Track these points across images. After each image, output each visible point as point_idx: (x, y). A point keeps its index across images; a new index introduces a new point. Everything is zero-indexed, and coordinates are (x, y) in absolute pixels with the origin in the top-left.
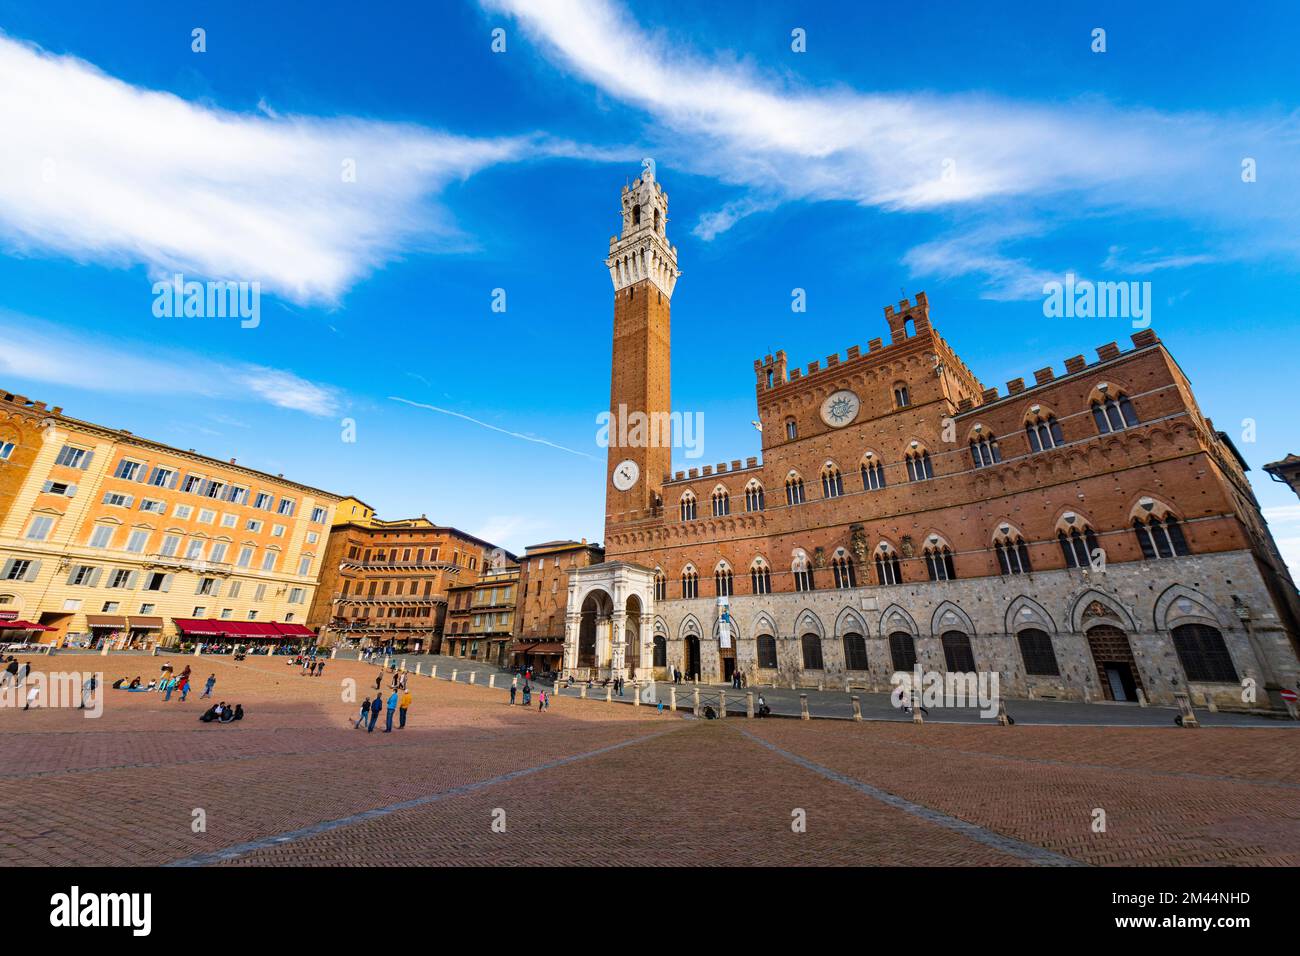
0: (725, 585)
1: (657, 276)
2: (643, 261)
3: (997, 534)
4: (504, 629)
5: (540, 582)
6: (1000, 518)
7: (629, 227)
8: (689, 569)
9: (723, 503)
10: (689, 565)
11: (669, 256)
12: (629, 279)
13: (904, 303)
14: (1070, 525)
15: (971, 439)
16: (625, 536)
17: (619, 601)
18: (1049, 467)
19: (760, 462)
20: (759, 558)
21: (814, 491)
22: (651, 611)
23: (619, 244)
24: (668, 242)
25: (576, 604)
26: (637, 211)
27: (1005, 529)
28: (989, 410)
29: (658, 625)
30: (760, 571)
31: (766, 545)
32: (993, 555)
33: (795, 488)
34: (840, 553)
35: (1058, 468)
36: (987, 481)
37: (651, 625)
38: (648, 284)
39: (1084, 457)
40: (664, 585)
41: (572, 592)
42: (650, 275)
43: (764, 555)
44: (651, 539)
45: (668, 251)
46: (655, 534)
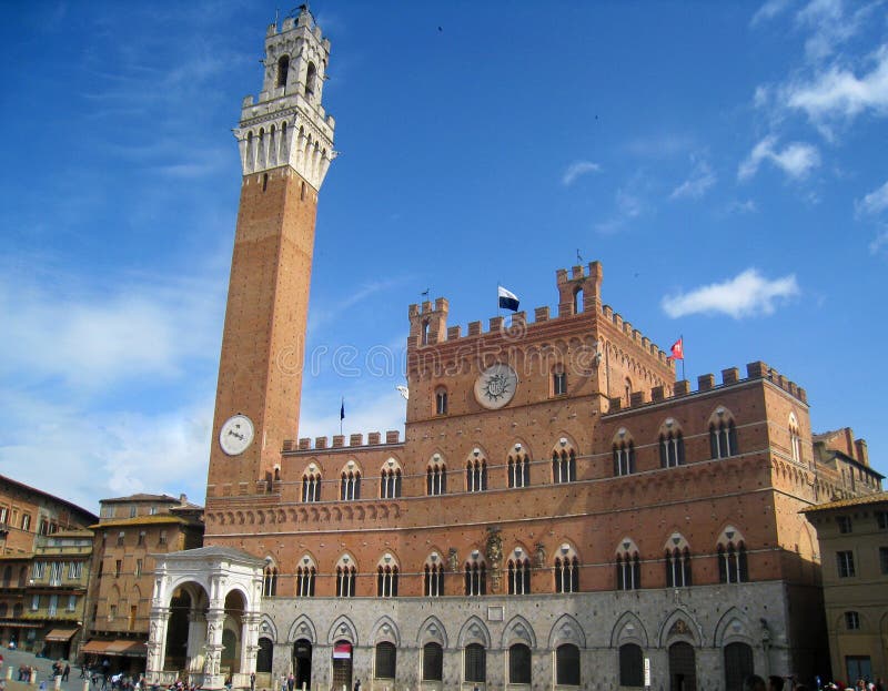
0: (347, 585)
1: (302, 159)
2: (284, 139)
3: (621, 550)
4: (71, 617)
5: (119, 562)
6: (625, 533)
7: (271, 89)
8: (306, 561)
9: (353, 484)
10: (307, 557)
11: (322, 132)
12: (262, 161)
13: (576, 270)
14: (674, 546)
15: (615, 444)
16: (230, 514)
17: (216, 597)
18: (671, 485)
19: (401, 439)
20: (388, 556)
21: (458, 483)
22: (257, 609)
23: (254, 109)
24: (322, 112)
25: (163, 596)
26: (284, 64)
27: (627, 546)
28: (634, 414)
29: (264, 625)
30: (388, 570)
31: (398, 542)
32: (612, 571)
33: (437, 477)
34: (472, 556)
35: (677, 488)
36: (620, 492)
37: (255, 626)
38: (289, 173)
39: (697, 479)
40: (275, 578)
41: (159, 583)
42: (292, 161)
43: (394, 552)
44: (262, 522)
45: (321, 124)
46: (268, 516)
